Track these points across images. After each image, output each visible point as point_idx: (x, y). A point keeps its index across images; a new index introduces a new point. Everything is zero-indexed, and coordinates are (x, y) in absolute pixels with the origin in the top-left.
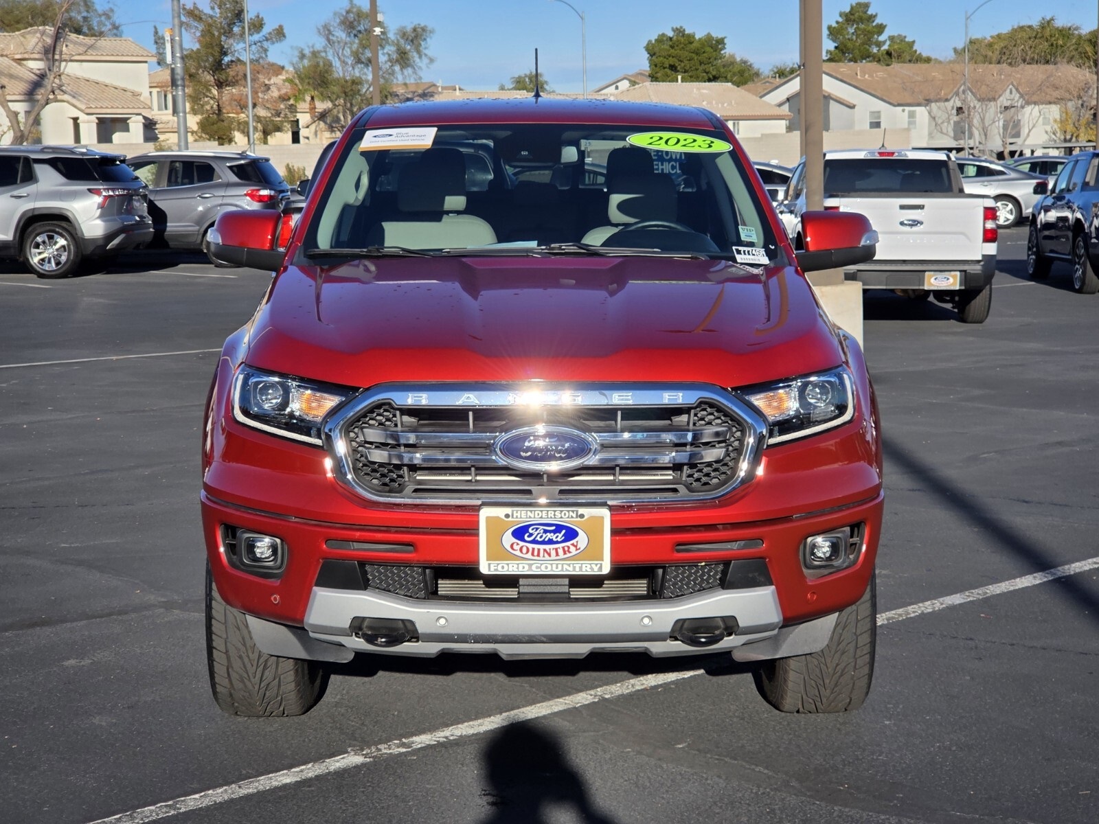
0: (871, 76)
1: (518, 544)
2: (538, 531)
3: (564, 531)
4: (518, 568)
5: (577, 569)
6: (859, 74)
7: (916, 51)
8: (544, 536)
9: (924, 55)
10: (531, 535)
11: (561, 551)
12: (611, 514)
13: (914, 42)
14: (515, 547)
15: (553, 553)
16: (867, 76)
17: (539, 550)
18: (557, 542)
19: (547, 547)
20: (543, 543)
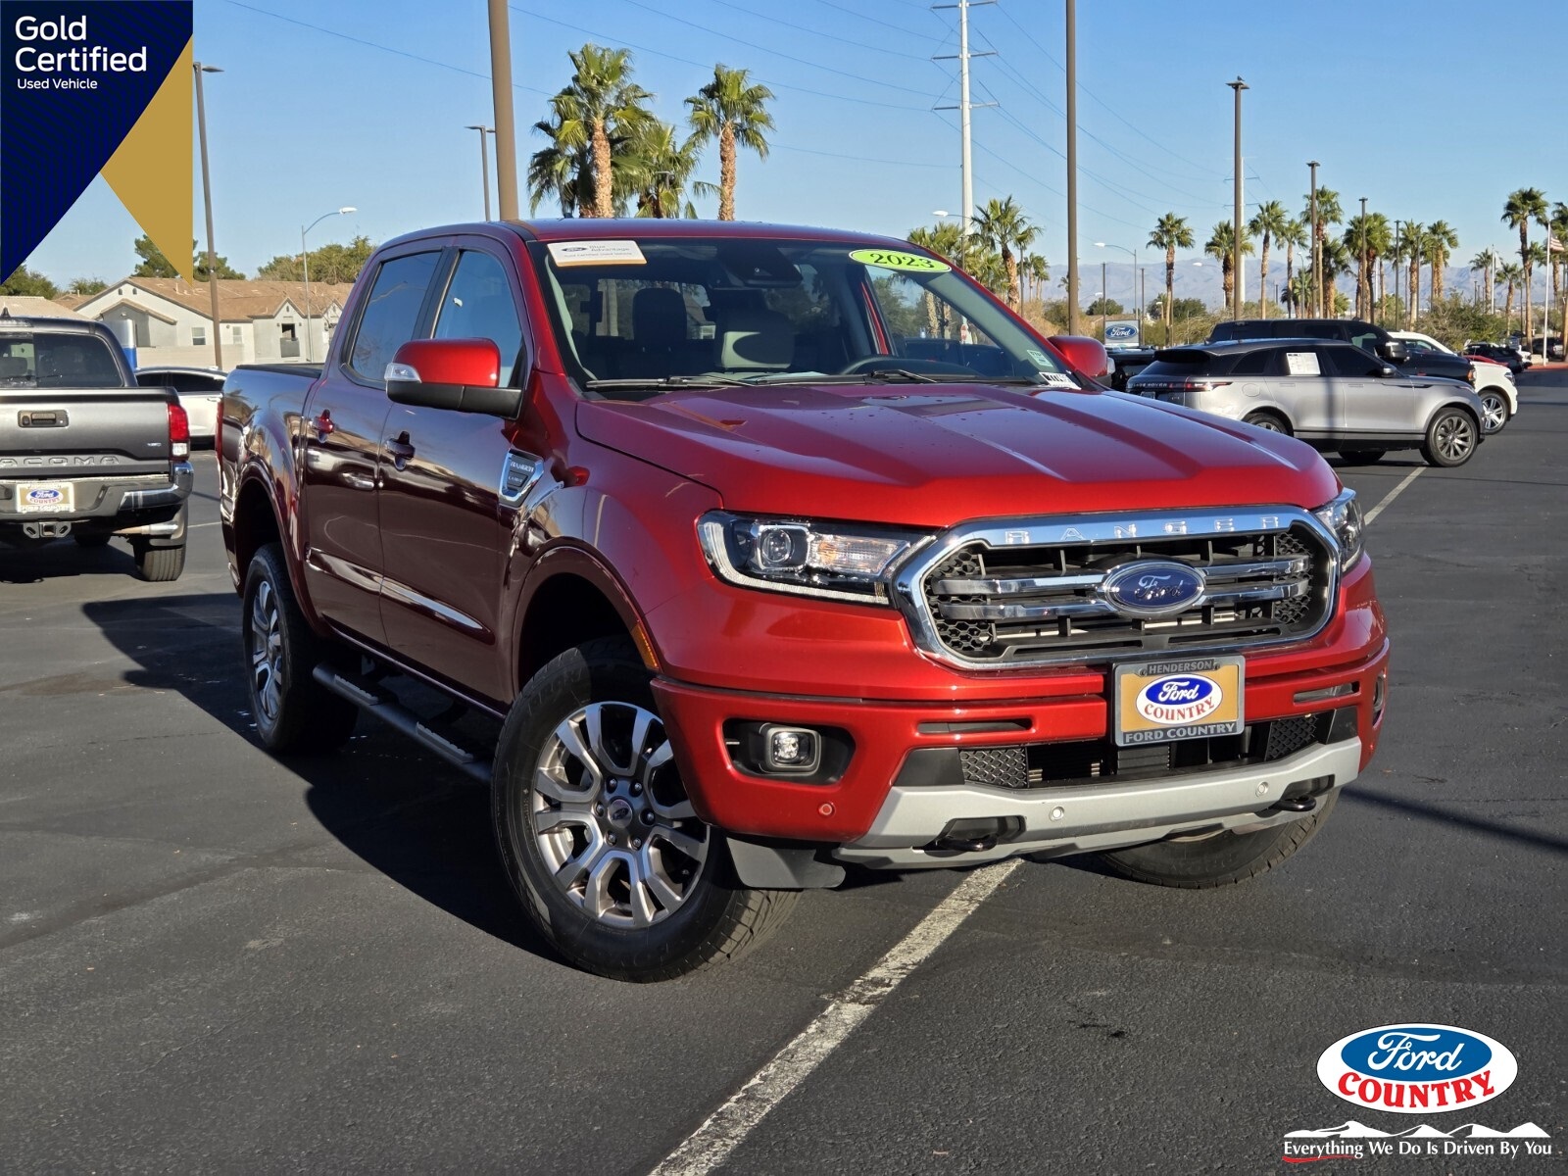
0: (189, 292)
1: (1152, 706)
2: (1172, 689)
3: (1198, 687)
4: (1153, 736)
5: (1212, 731)
6: (177, 289)
7: (228, 268)
8: (1178, 693)
9: (238, 272)
10: (1165, 694)
11: (1194, 711)
12: (1246, 661)
13: (225, 259)
14: (1151, 710)
15: (1187, 713)
16: (186, 292)
17: (1173, 711)
18: (1191, 701)
19: (1181, 707)
20: (1177, 702)
